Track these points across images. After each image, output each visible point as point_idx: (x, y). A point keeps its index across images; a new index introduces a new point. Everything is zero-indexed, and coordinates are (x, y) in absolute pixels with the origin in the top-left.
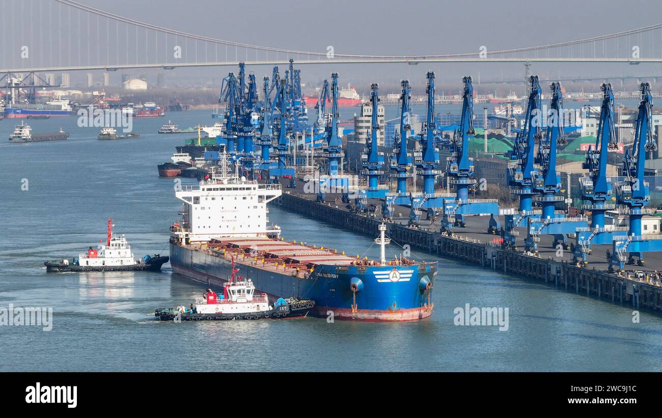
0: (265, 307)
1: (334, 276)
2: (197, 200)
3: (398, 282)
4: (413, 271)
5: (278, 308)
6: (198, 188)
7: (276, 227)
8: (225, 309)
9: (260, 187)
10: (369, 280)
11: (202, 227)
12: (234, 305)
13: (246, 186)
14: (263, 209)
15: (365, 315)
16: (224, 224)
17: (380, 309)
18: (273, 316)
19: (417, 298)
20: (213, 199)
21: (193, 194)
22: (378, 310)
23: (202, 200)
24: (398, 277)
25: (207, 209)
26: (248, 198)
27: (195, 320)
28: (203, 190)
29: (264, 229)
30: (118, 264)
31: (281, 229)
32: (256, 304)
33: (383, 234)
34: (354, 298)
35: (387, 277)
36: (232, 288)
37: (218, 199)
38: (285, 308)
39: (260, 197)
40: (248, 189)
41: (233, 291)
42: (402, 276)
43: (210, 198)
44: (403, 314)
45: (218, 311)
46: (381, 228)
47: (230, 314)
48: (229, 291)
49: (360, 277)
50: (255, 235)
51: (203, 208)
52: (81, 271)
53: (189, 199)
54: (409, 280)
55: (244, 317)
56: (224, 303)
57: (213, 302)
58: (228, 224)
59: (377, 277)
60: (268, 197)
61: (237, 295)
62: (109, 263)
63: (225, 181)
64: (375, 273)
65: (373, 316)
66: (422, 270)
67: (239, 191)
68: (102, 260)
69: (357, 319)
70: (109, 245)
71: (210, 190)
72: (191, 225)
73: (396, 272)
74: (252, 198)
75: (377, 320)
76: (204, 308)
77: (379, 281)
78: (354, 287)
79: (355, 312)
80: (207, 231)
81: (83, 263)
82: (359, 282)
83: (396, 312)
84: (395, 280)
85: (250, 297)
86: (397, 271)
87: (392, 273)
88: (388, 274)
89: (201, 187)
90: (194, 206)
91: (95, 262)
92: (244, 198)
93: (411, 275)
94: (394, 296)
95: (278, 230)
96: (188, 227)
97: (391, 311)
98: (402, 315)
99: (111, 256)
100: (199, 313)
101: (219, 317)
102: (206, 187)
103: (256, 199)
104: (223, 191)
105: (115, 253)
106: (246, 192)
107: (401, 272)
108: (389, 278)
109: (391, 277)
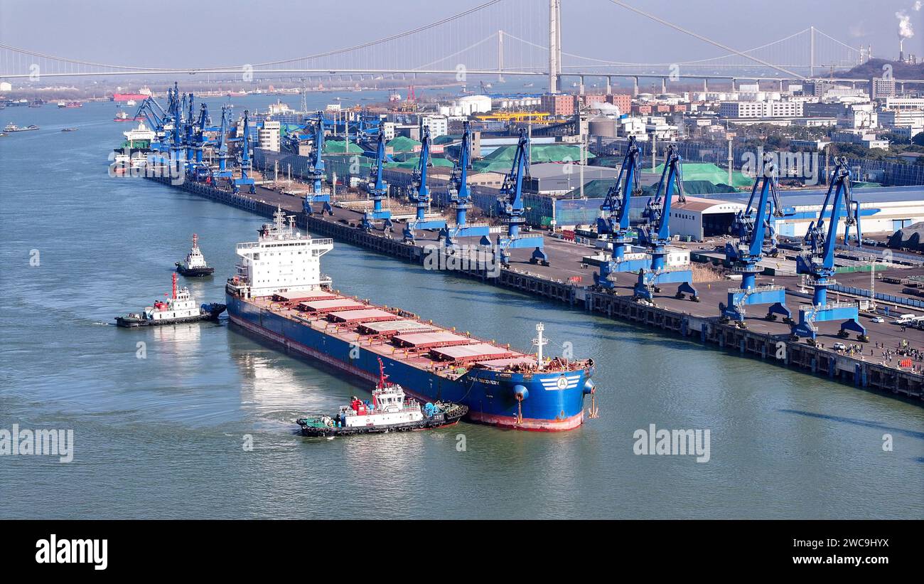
0: (418, 416)
1: (494, 383)
2: (256, 255)
3: (566, 390)
4: (579, 376)
5: (432, 418)
6: (257, 246)
7: (328, 278)
8: (378, 420)
9: (314, 242)
10: (534, 388)
11: (266, 281)
12: (386, 416)
13: (301, 242)
14: (316, 263)
15: (530, 424)
16: (282, 278)
17: (547, 418)
18: (428, 425)
20: (271, 255)
21: (252, 250)
22: (545, 420)
23: (261, 256)
24: (566, 384)
25: (266, 264)
26: (303, 252)
27: (347, 434)
28: (262, 246)
29: (318, 281)
30: (187, 315)
31: (332, 279)
32: (408, 413)
33: (540, 334)
34: (520, 408)
35: (555, 384)
36: (382, 397)
37: (276, 254)
38: (440, 416)
39: (313, 251)
40: (303, 244)
41: (383, 400)
42: (570, 382)
43: (268, 254)
45: (369, 423)
46: (539, 328)
47: (382, 426)
48: (379, 399)
49: (525, 384)
50: (310, 288)
51: (263, 264)
52: (156, 325)
53: (249, 255)
54: (575, 386)
55: (398, 429)
56: (375, 413)
57: (364, 413)
58: (286, 278)
59: (544, 385)
60: (321, 251)
61: (387, 403)
62: (180, 315)
63: (280, 237)
64: (542, 380)
65: (538, 426)
66: (587, 374)
67: (295, 247)
68: (172, 312)
69: (519, 428)
70: (176, 298)
71: (267, 246)
72: (252, 279)
73: (564, 379)
74: (306, 252)
75: (543, 430)
76: (354, 421)
77: (547, 389)
78: (520, 395)
79: (521, 422)
80: (266, 284)
81: (156, 317)
82: (523, 390)
83: (564, 421)
84: (562, 387)
85: (400, 405)
86: (565, 377)
87: (560, 379)
88: (556, 382)
89: (261, 244)
90: (254, 262)
91: (167, 315)
92: (299, 253)
93: (577, 381)
94: (561, 405)
95: (329, 281)
96: (247, 280)
97: (559, 420)
98: (569, 423)
99: (179, 308)
100: (349, 426)
101: (370, 431)
102: (265, 244)
103: (310, 253)
104: (281, 247)
105: (182, 305)
106: (301, 247)
107: (569, 378)
108: (557, 386)
109: (559, 385)
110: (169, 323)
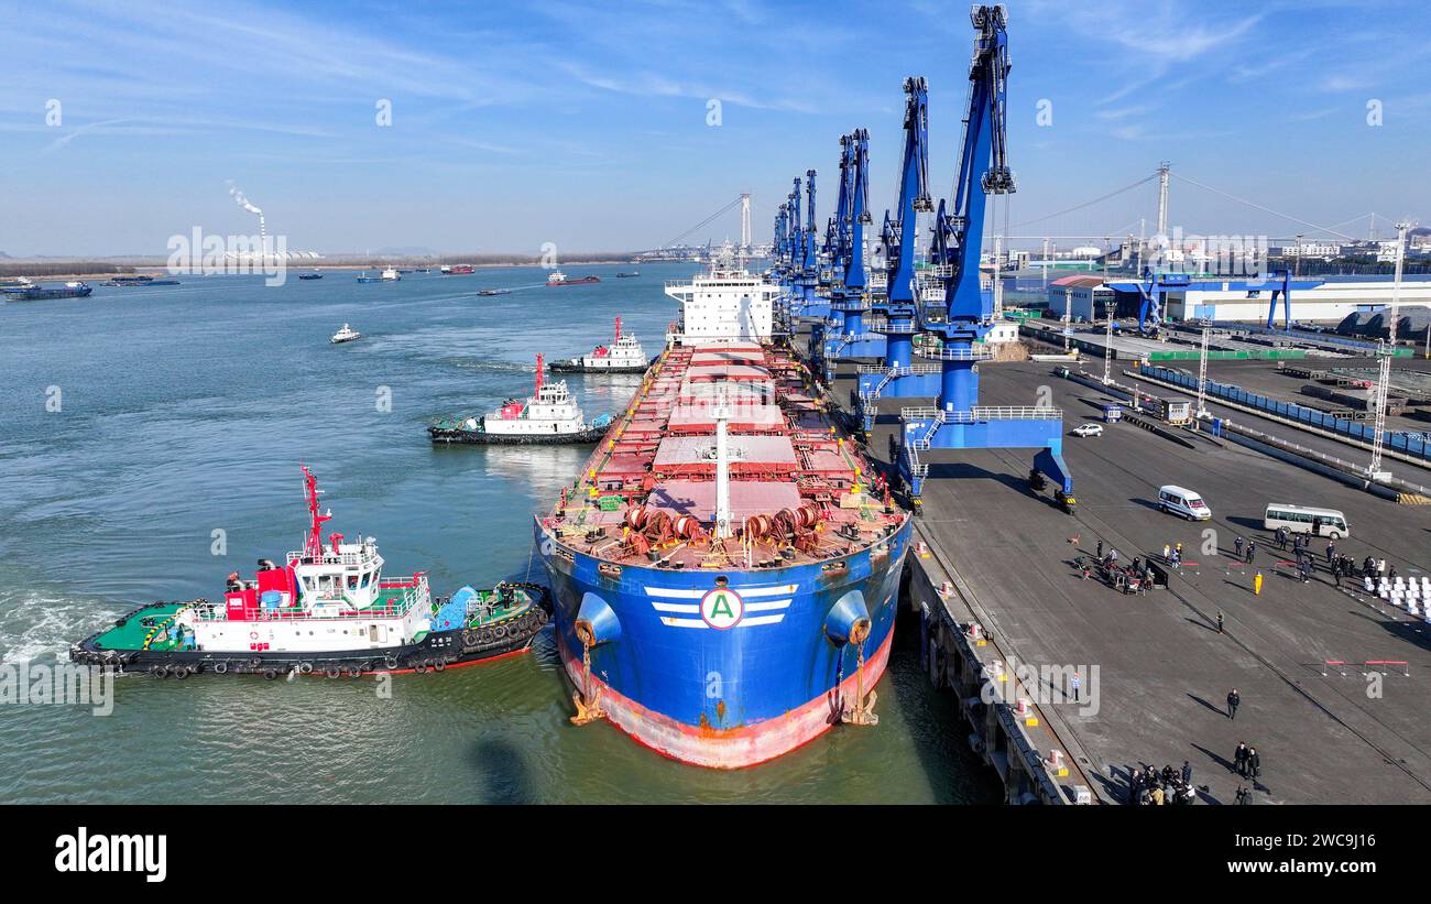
2: (690, 297)
3: (733, 630)
4: (795, 587)
6: (691, 284)
9: (765, 283)
11: (702, 329)
13: (748, 281)
14: (767, 309)
16: (722, 326)
19: (821, 664)
20: (709, 296)
21: (684, 290)
22: (669, 720)
23: (696, 297)
24: (736, 612)
25: (702, 308)
26: (751, 295)
28: (697, 285)
29: (769, 332)
35: (694, 609)
37: (715, 296)
38: (448, 639)
39: (764, 294)
40: (750, 284)
42: (751, 607)
43: (705, 295)
44: (758, 741)
49: (606, 596)
51: (697, 307)
52: (584, 372)
53: (681, 296)
54: (778, 618)
58: (727, 325)
59: (658, 606)
60: (773, 294)
62: (614, 364)
63: (728, 275)
64: (651, 591)
67: (739, 287)
70: (616, 345)
71: (705, 285)
72: (686, 326)
73: (729, 595)
74: (755, 295)
77: (667, 621)
78: (587, 628)
80: (702, 331)
81: (587, 363)
82: (602, 615)
83: (730, 735)
84: (722, 622)
86: (732, 590)
87: (714, 595)
88: (699, 602)
89: (695, 282)
90: (687, 304)
91: (601, 363)
92: (746, 296)
93: (786, 603)
97: (711, 729)
98: (752, 743)
99: (617, 356)
102: (700, 282)
103: (760, 296)
104: (720, 287)
105: (622, 353)
106: (748, 288)
107: (744, 593)
108: (699, 616)
109: (708, 612)
110: (600, 371)
